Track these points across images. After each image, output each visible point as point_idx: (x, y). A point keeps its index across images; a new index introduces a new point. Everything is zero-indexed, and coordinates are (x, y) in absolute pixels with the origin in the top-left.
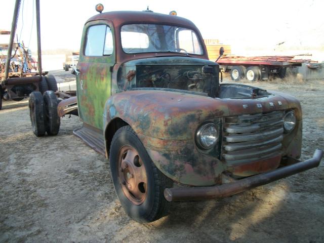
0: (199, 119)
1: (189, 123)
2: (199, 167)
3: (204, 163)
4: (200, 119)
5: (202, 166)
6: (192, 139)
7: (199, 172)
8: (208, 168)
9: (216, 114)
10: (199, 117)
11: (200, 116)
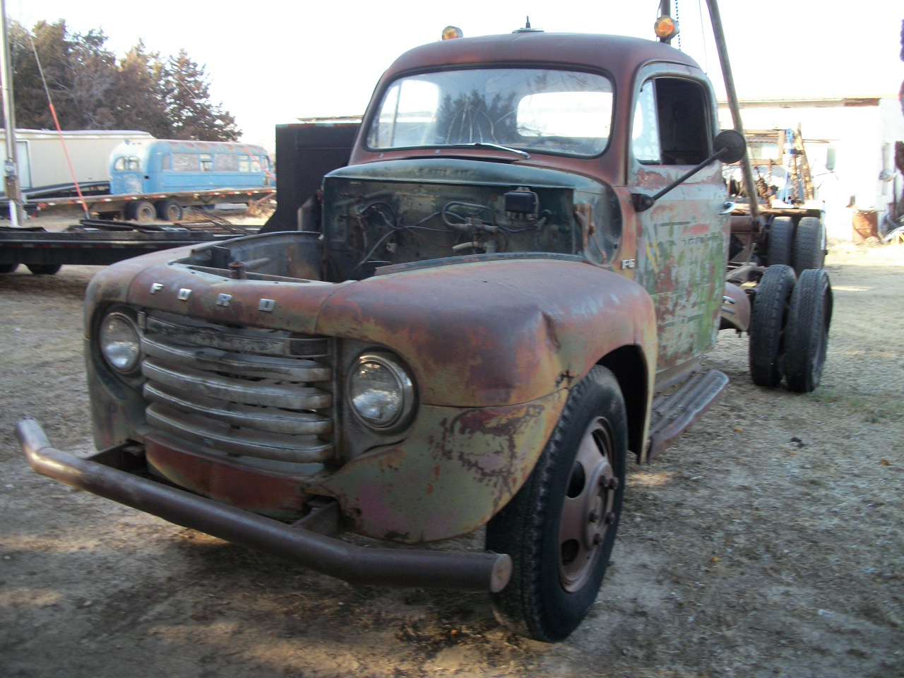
0: (95, 296)
4: (98, 296)
9: (113, 293)
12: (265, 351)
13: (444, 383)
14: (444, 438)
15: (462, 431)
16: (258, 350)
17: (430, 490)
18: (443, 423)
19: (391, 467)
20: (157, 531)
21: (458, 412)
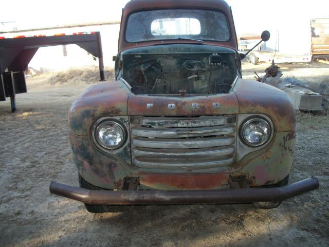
0: (93, 115)
1: (84, 119)
2: (95, 167)
3: (101, 163)
4: (95, 115)
5: (99, 166)
6: (87, 135)
7: (96, 171)
8: (105, 169)
9: (112, 112)
10: (94, 114)
11: (95, 112)
12: (216, 124)
13: (282, 124)
14: (284, 143)
15: (289, 140)
16: (212, 124)
17: (281, 162)
18: (284, 138)
19: (267, 158)
20: (83, 220)
21: (287, 133)
